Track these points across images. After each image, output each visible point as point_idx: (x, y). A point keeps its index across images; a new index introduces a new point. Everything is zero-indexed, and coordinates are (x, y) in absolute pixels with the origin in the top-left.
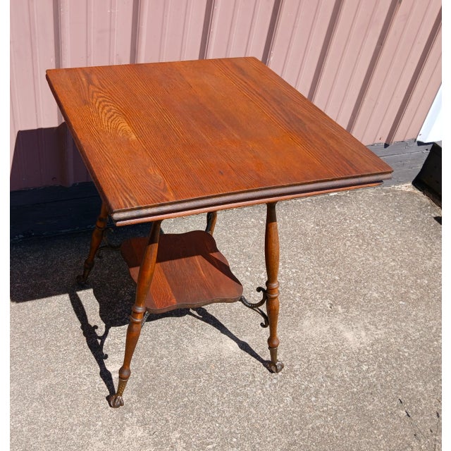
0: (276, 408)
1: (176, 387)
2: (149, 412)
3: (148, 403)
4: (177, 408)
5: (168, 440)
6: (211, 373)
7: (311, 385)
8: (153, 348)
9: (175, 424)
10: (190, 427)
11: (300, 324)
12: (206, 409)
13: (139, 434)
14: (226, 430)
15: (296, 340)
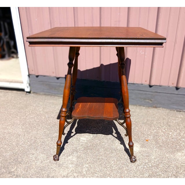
0: (138, 175)
1: (101, 152)
2: (83, 155)
3: (86, 153)
4: (95, 158)
5: (82, 166)
6: (118, 154)
7: (162, 175)
8: (103, 139)
9: (89, 162)
10: (94, 166)
11: (175, 153)
12: (106, 163)
13: (74, 159)
14: (108, 173)
15: (169, 158)
